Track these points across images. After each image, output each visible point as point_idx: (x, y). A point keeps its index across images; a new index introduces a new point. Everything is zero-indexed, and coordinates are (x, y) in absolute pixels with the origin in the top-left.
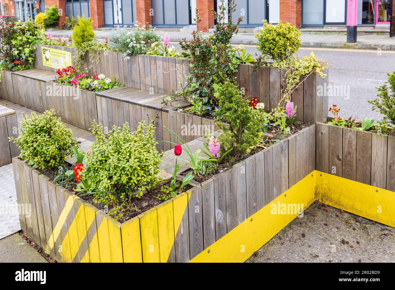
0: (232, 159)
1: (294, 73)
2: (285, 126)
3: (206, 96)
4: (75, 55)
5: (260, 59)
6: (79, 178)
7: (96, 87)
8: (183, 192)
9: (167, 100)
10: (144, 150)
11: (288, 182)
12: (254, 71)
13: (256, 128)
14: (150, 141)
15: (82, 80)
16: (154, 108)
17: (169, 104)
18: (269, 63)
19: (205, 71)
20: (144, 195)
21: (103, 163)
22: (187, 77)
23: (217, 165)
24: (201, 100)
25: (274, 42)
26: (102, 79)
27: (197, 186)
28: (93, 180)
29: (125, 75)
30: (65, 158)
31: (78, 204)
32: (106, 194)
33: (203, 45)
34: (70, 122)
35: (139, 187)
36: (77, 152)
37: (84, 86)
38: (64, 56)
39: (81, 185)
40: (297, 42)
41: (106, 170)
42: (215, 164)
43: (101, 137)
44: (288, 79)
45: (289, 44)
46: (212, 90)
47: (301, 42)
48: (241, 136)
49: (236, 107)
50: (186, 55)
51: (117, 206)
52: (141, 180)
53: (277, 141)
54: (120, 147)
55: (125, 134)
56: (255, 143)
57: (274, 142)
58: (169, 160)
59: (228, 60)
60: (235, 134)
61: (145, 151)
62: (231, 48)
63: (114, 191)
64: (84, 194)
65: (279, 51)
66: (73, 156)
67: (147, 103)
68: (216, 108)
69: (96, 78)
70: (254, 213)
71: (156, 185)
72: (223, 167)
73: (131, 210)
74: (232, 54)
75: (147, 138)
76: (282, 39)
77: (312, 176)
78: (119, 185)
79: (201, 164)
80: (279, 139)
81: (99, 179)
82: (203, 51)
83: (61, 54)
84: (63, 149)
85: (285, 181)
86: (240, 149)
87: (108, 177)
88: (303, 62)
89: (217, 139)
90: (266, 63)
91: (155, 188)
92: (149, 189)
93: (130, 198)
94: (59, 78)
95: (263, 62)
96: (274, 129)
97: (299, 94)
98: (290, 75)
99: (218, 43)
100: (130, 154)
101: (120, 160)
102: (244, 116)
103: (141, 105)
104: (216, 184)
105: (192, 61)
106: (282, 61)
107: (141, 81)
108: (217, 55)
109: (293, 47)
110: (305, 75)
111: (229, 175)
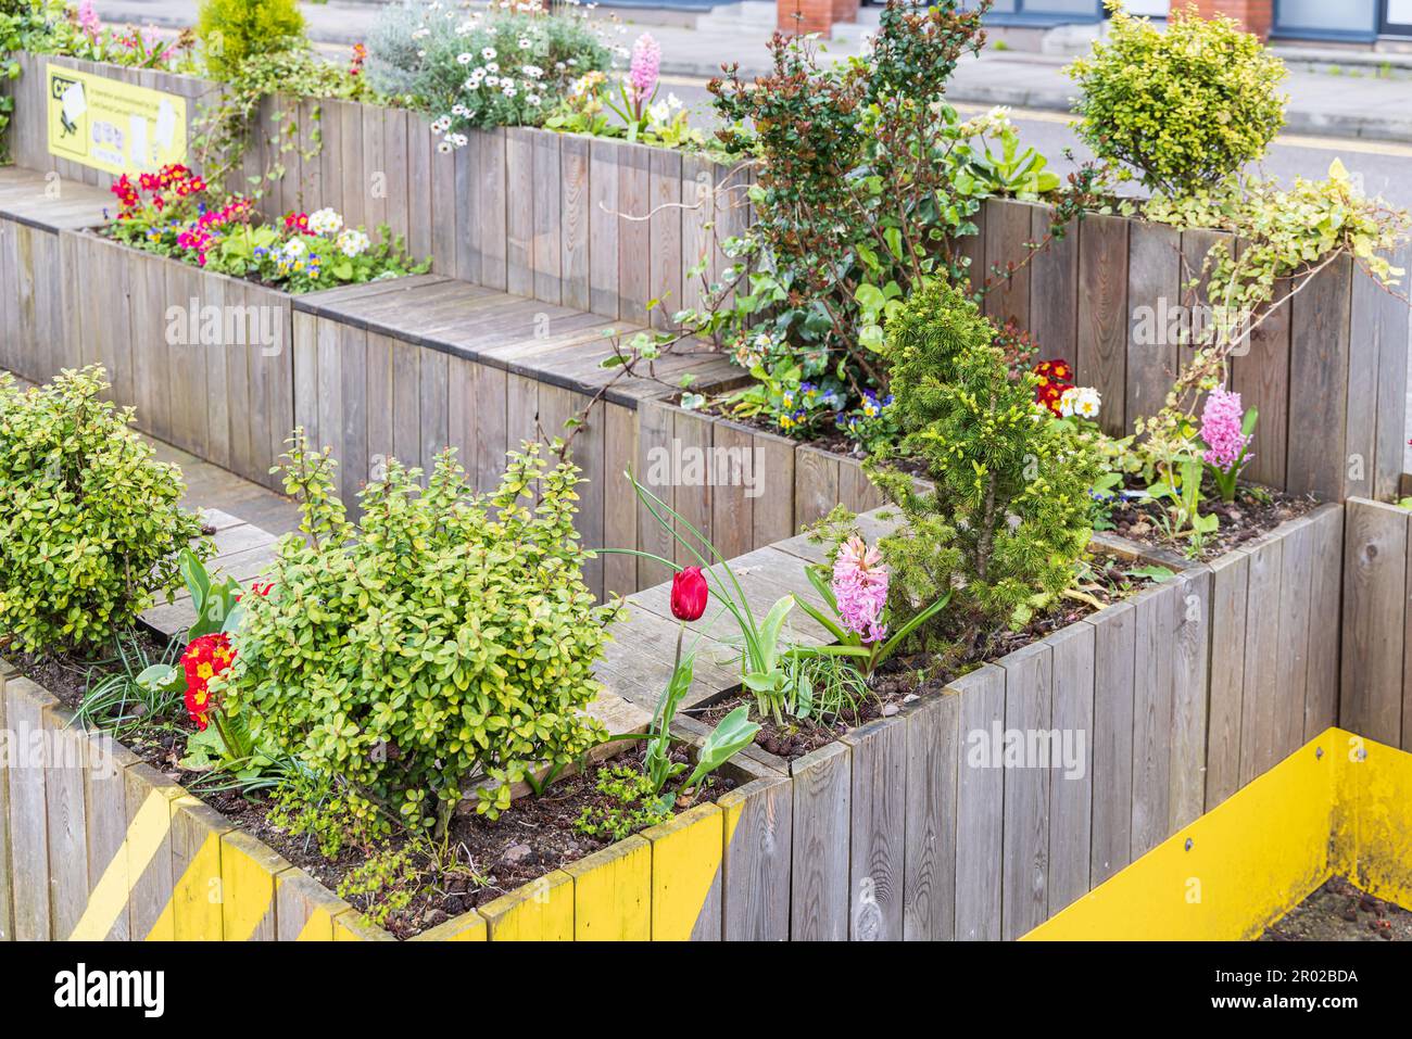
0: (943, 654)
1: (1246, 254)
2: (1194, 506)
3: (821, 340)
4: (205, 114)
5: (1086, 179)
6: (205, 706)
7: (296, 268)
8: (702, 800)
9: (635, 351)
10: (528, 587)
11: (1201, 778)
12: (1055, 233)
13: (1064, 507)
14: (557, 543)
15: (228, 234)
16: (570, 386)
17: (641, 368)
18: (1129, 200)
19: (825, 221)
20: (516, 805)
21: (327, 638)
22: (733, 247)
23: (870, 676)
24: (797, 360)
25: (1159, 105)
26: (329, 236)
27: (771, 774)
28: (273, 719)
29: (439, 219)
30: (142, 602)
31: (191, 830)
32: (333, 788)
33: (821, 100)
34: (158, 431)
35: (492, 763)
36: (201, 577)
37: (239, 261)
38: (152, 114)
39: (210, 738)
40: (1267, 109)
41: (342, 676)
42: (856, 673)
43: (326, 510)
44: (1216, 284)
45: (1229, 118)
46: (853, 314)
47: (1283, 111)
48: (990, 542)
49: (972, 401)
50: (735, 145)
51: (387, 853)
52: (509, 730)
53: (1159, 575)
54: (416, 565)
55: (442, 502)
56: (1056, 580)
57: (1142, 580)
58: (639, 639)
59: (932, 176)
60: (960, 531)
61: (535, 588)
62: (950, 122)
63: (374, 776)
64: (221, 787)
65: (1180, 150)
66: (177, 593)
67: (535, 361)
68: (867, 401)
69: (296, 225)
70: (1036, 925)
71: (574, 756)
72: (898, 691)
73: (449, 875)
74: (955, 149)
75: (544, 530)
76: (1194, 91)
77: (1319, 756)
78: (401, 749)
79: (793, 669)
80: (1168, 566)
81: (304, 714)
82: (818, 128)
83: (139, 104)
84: (134, 560)
85: (1190, 774)
86: (984, 606)
87: (349, 708)
88: (1292, 206)
89: (873, 550)
90: (1114, 202)
91: (568, 773)
92: (538, 779)
93: (448, 816)
94: (121, 216)
95: (1099, 197)
96: (1142, 517)
97: (1270, 358)
98: (1230, 264)
99: (888, 94)
100: (462, 603)
101: (414, 628)
102: (1007, 448)
103: (507, 368)
104: (863, 772)
105: (763, 173)
106: (1192, 194)
107: (514, 252)
108: (880, 150)
109: (1245, 132)
110: (1302, 267)
111: (923, 731)
